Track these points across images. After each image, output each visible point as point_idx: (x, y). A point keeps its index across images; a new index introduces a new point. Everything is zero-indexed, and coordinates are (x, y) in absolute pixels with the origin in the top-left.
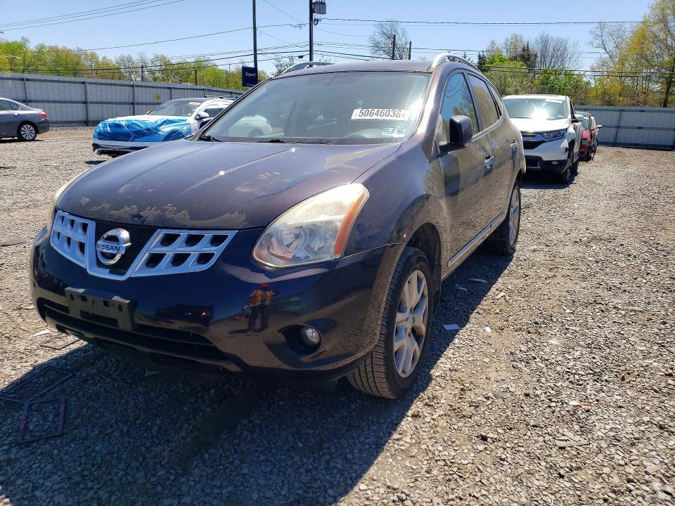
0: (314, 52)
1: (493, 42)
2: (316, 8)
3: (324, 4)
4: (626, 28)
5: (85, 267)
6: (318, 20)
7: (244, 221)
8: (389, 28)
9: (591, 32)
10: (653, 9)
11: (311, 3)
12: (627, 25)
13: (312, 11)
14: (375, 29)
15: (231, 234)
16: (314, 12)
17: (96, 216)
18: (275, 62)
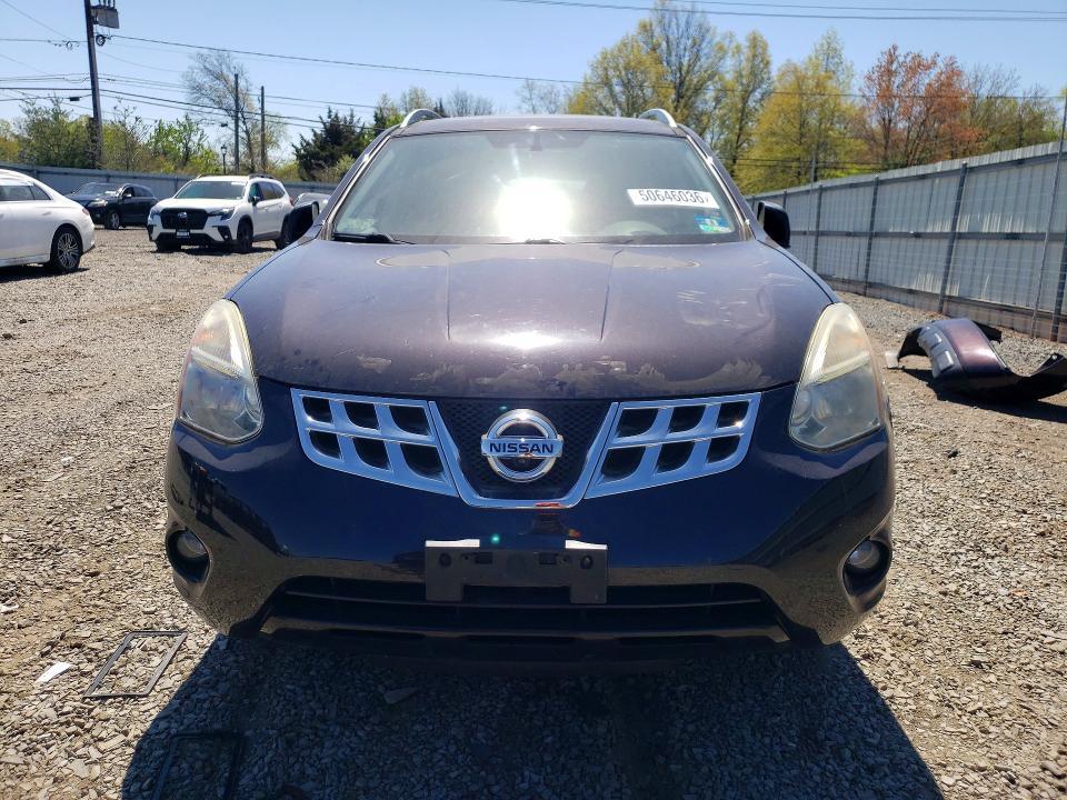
0: (101, 93)
1: (385, 98)
2: (99, 16)
3: (113, 10)
4: (559, 92)
5: (454, 494)
6: (104, 38)
7: (763, 374)
8: (215, 62)
9: (517, 93)
10: (594, 68)
11: (88, 7)
12: (559, 86)
13: (90, 21)
14: (192, 63)
15: (753, 400)
16: (96, 23)
17: (440, 392)
18: (23, 104)
